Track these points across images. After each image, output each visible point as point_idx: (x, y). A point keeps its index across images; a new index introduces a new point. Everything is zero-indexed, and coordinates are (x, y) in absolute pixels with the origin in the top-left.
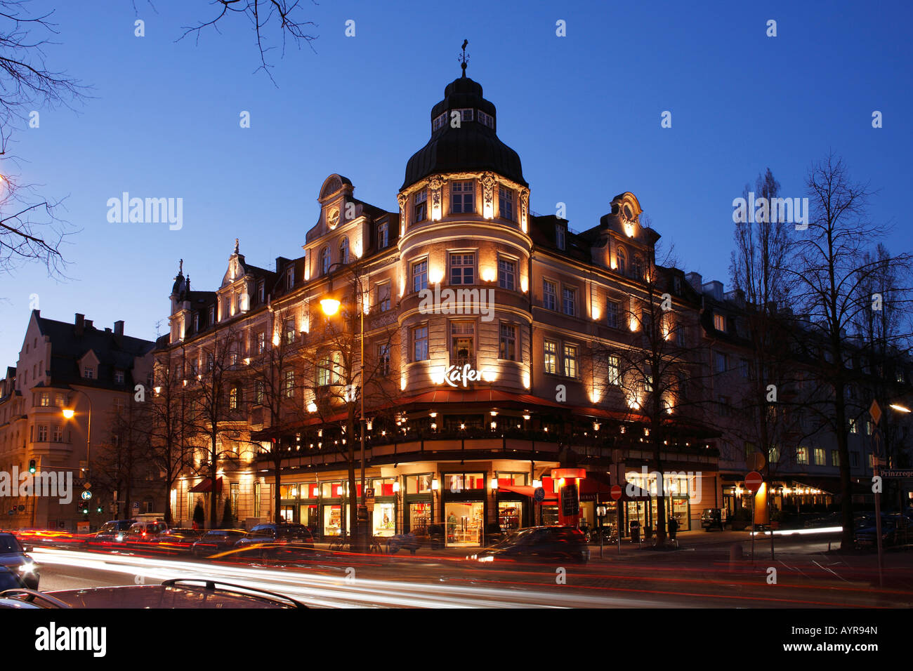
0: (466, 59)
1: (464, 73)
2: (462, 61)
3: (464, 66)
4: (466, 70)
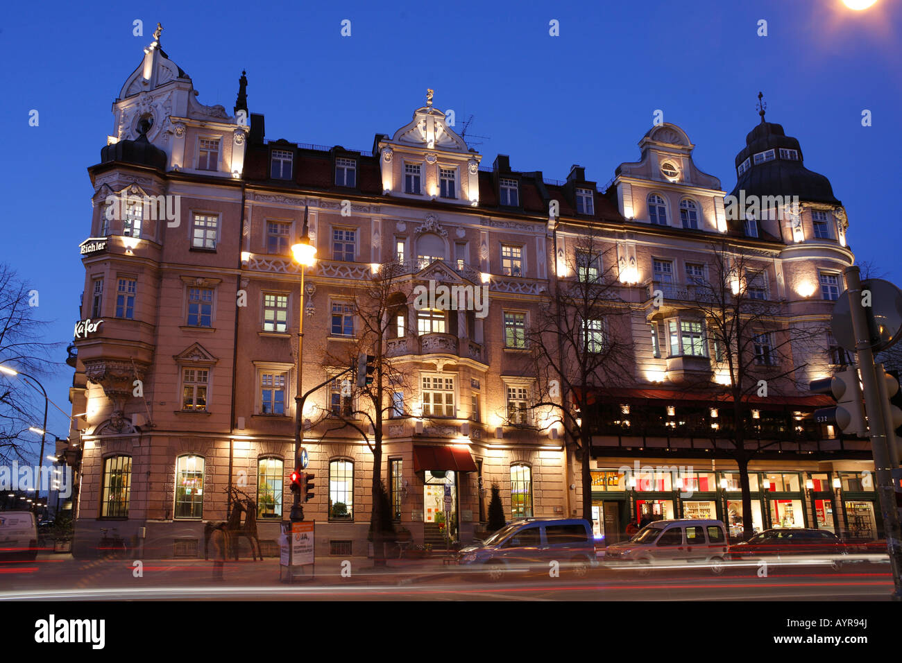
0: (764, 106)
1: (763, 119)
2: (760, 110)
3: (762, 113)
4: (765, 116)
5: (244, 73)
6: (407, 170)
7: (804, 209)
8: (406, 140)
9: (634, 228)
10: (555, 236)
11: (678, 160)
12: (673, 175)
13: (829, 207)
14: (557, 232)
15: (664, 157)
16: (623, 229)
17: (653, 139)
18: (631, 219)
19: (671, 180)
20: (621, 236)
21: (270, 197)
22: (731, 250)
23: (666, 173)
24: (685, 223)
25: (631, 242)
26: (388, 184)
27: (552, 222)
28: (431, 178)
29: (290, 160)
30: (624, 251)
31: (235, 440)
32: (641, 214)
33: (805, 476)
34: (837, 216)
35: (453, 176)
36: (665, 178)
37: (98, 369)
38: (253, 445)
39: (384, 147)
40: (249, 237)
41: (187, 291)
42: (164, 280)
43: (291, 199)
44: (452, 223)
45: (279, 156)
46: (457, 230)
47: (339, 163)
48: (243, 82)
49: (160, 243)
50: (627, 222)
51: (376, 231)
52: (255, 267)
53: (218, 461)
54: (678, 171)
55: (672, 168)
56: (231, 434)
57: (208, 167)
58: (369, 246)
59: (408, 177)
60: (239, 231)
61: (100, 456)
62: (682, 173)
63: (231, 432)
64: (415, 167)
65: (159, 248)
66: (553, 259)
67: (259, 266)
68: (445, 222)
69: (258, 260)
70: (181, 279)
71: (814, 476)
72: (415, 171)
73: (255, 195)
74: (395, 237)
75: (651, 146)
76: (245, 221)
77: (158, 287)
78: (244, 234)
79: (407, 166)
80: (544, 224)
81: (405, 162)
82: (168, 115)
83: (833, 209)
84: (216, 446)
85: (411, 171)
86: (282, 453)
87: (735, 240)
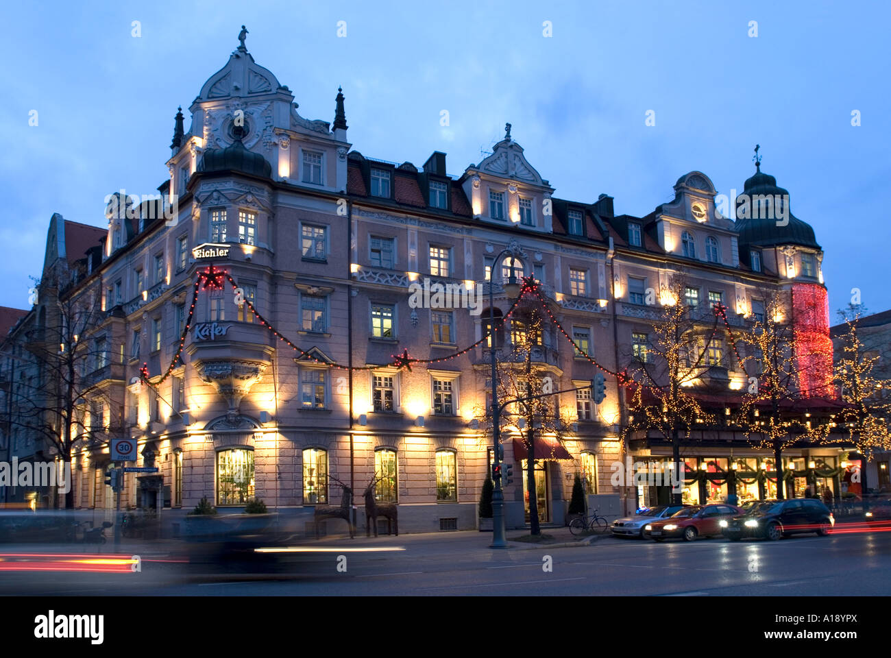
1: (758, 170)
3: (758, 164)
4: (760, 167)
5: (340, 90)
6: (491, 197)
7: (796, 251)
8: (491, 169)
9: (672, 260)
10: (612, 263)
11: (705, 203)
12: (701, 216)
13: (813, 251)
14: (614, 260)
15: (695, 201)
16: (665, 260)
17: (687, 185)
18: (671, 252)
19: (700, 220)
20: (662, 266)
21: (373, 213)
22: (742, 281)
23: (695, 214)
24: (709, 258)
25: (671, 271)
26: (477, 208)
27: (611, 251)
28: (513, 206)
29: (387, 178)
30: (665, 279)
31: (355, 434)
32: (678, 248)
33: (788, 460)
34: (818, 259)
35: (530, 205)
36: (695, 218)
37: (221, 370)
38: (371, 439)
39: (473, 175)
40: (356, 250)
41: (301, 298)
42: (279, 287)
43: (392, 216)
44: (531, 247)
45: (378, 175)
46: (536, 254)
47: (432, 186)
48: (340, 99)
49: (272, 250)
50: (668, 254)
51: (468, 251)
52: (363, 278)
53: (340, 453)
54: (704, 213)
55: (699, 209)
56: (351, 429)
57: (312, 180)
58: (462, 265)
59: (493, 203)
60: (347, 244)
61: (213, 449)
62: (707, 214)
63: (351, 427)
64: (498, 194)
65: (271, 255)
66: (611, 283)
67: (367, 277)
68: (525, 246)
69: (365, 272)
70: (295, 286)
71: (794, 460)
72: (498, 199)
73: (360, 210)
74: (484, 258)
75: (685, 191)
76: (352, 235)
77: (273, 293)
78: (352, 247)
79: (491, 193)
80: (604, 252)
81: (490, 189)
82: (269, 124)
83: (816, 253)
84: (338, 440)
85: (495, 198)
86: (395, 445)
87: (746, 274)
